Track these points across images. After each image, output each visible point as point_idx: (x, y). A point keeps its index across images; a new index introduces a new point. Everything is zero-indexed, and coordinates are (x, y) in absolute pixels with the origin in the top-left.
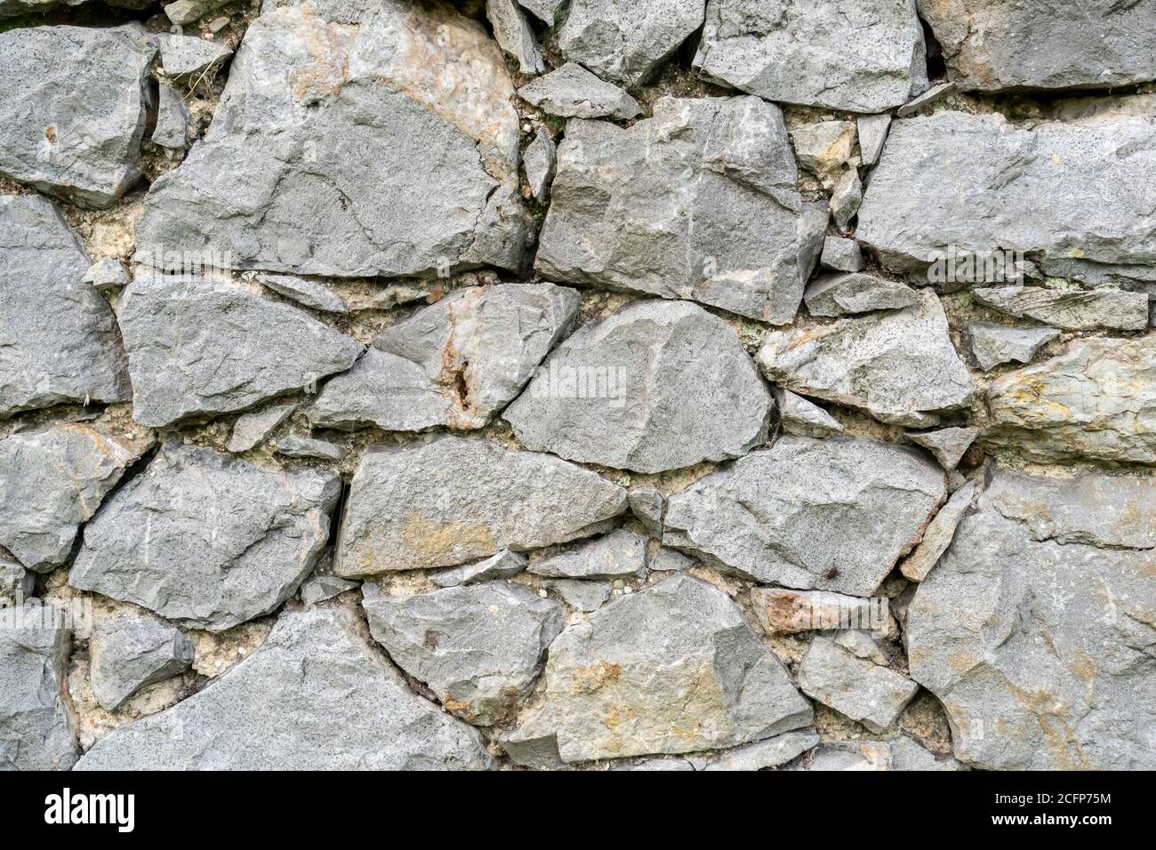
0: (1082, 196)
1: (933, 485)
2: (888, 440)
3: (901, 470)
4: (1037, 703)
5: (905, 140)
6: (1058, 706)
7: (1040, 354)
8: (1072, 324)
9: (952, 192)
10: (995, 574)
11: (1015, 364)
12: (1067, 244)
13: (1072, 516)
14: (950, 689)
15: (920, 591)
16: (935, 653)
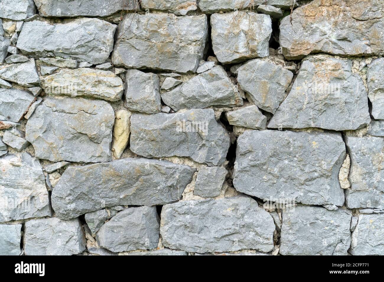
0: (62, 39)
1: (31, 99)
2: (24, 90)
3: (24, 96)
4: (50, 145)
5: (27, 26)
6: (55, 145)
7: (54, 72)
8: (61, 66)
9: (35, 38)
10: (43, 118)
11: (48, 74)
12: (59, 49)
13: (61, 106)
14: (34, 142)
15: (28, 121)
16: (30, 134)
